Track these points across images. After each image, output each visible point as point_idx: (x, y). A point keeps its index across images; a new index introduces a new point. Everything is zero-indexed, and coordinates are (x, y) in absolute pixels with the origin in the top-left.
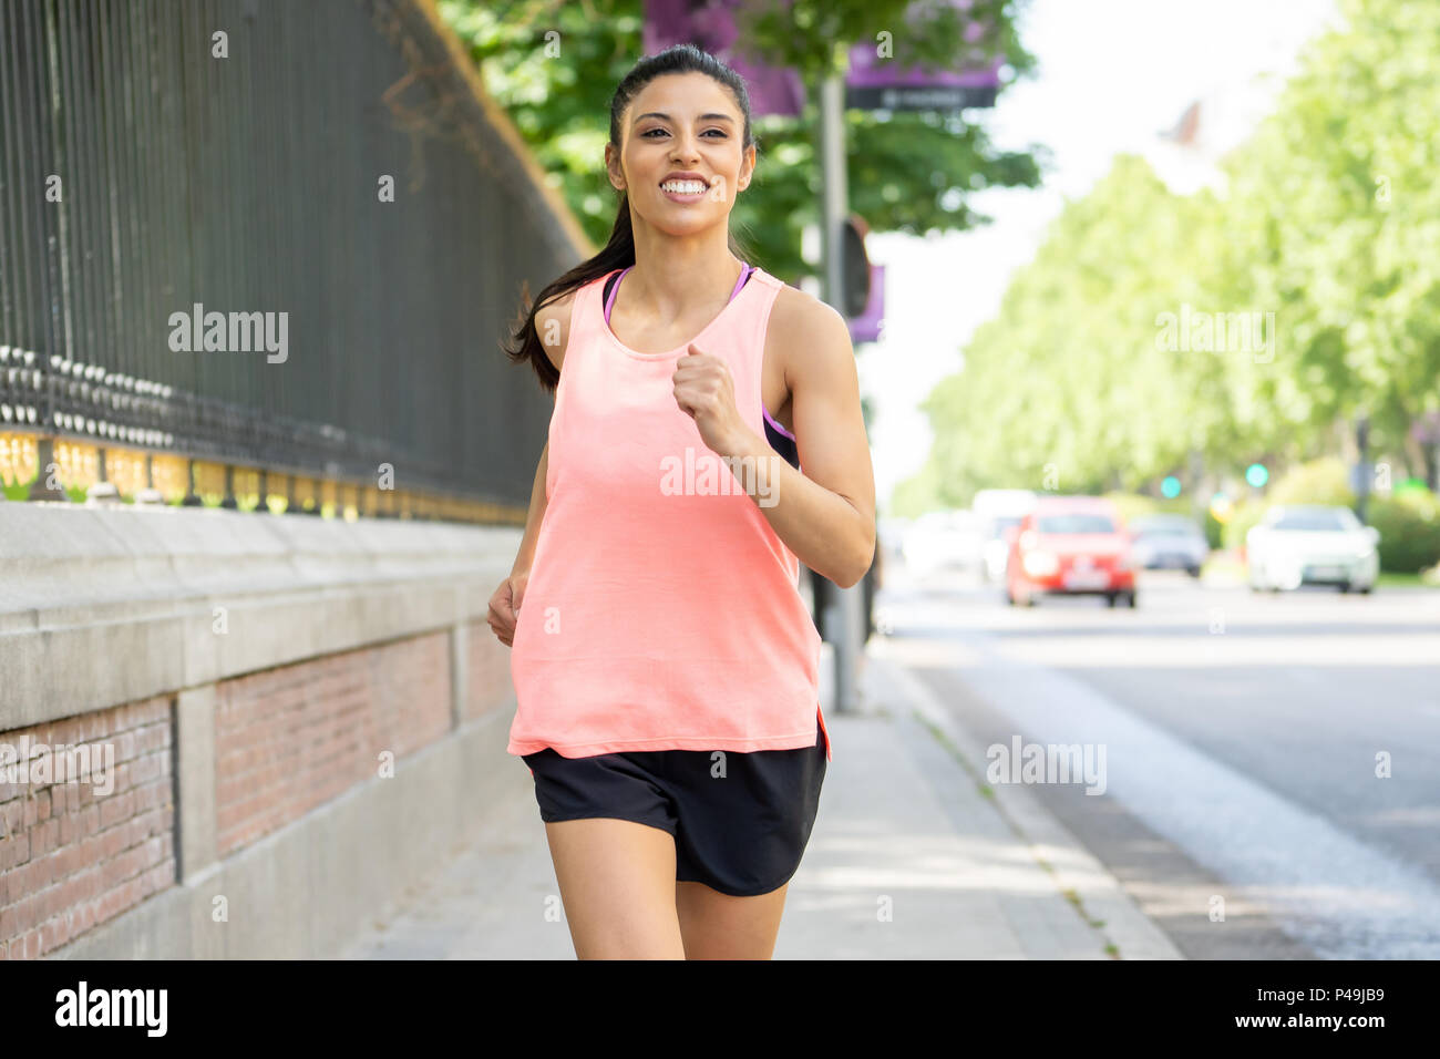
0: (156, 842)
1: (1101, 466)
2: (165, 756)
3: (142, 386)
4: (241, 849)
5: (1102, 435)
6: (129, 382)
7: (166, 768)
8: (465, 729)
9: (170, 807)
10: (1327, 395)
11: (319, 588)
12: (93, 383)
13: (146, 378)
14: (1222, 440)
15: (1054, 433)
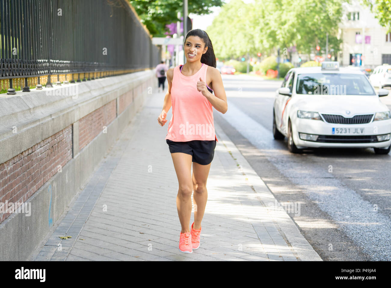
0: (69, 151)
1: (230, 54)
2: (71, 135)
3: (65, 62)
4: (83, 149)
5: (230, 48)
6: (63, 61)
7: (71, 138)
8: (118, 117)
9: (71, 144)
10: (272, 43)
11: (95, 97)
12: (57, 63)
13: (66, 60)
14: (253, 50)
15: (222, 47)
